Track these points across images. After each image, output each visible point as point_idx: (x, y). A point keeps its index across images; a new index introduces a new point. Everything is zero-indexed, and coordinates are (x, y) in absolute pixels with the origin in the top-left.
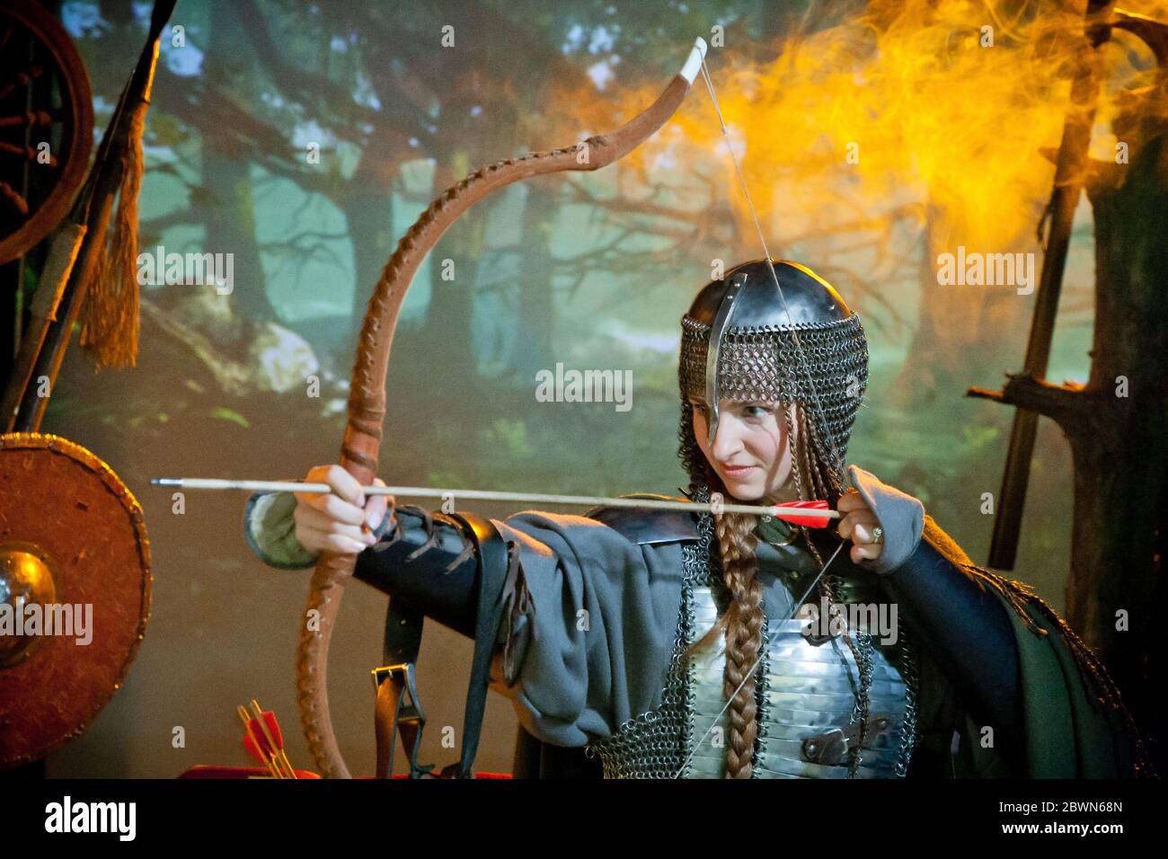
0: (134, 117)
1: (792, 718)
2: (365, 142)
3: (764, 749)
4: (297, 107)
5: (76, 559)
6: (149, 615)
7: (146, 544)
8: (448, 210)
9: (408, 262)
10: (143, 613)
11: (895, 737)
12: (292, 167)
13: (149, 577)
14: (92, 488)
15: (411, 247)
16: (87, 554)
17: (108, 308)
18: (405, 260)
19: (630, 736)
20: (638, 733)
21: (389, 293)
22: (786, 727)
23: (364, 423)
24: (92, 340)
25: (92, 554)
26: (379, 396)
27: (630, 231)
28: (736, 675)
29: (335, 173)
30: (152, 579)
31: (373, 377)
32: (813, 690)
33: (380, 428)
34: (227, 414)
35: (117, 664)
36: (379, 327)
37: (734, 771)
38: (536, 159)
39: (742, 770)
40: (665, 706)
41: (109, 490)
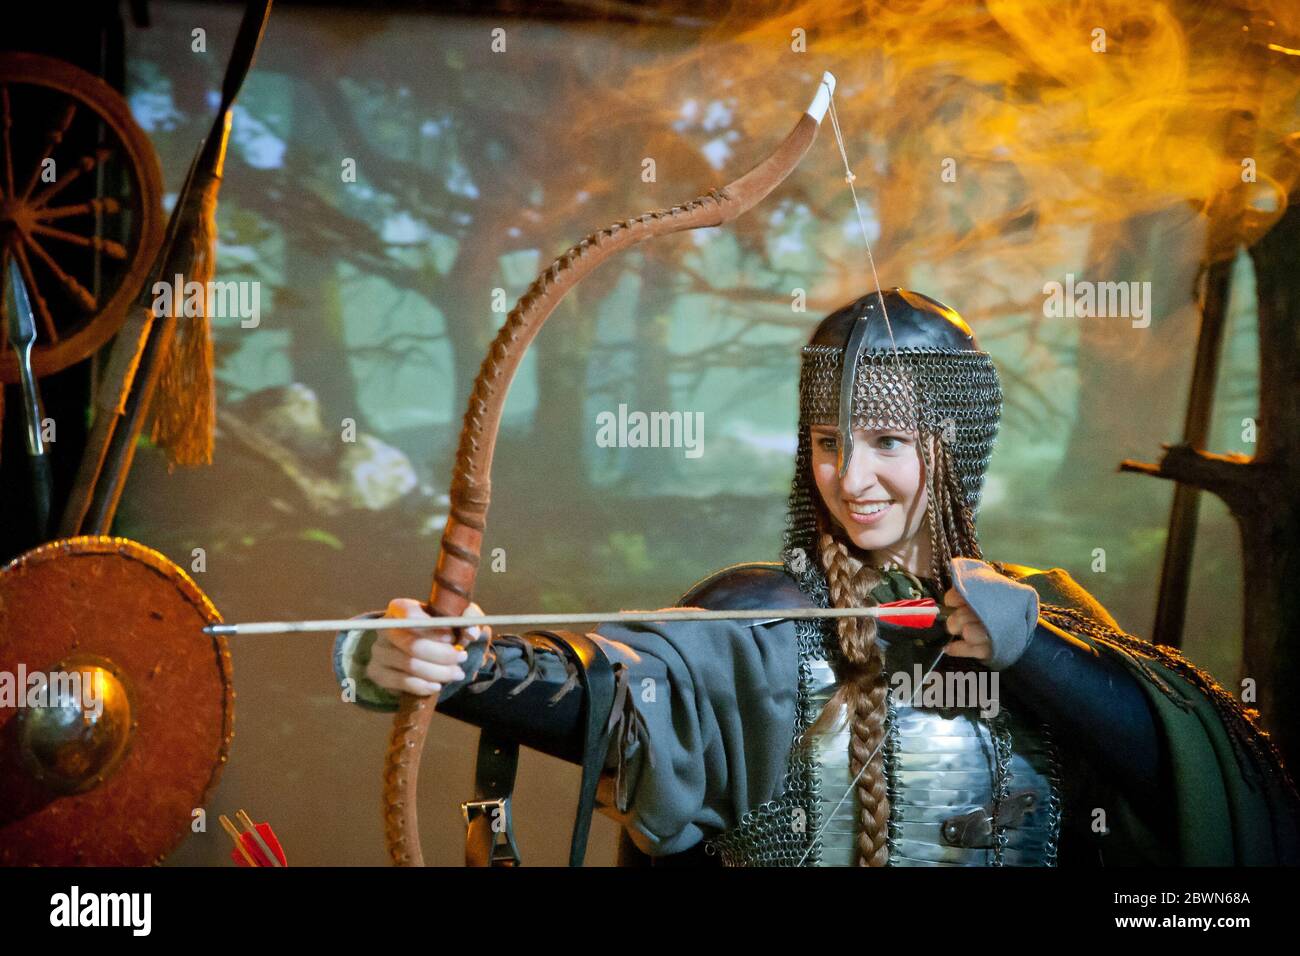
0: (205, 194)
1: (928, 799)
2: (462, 233)
3: (900, 836)
4: (386, 199)
5: (151, 675)
6: (232, 735)
7: (226, 657)
8: (559, 280)
9: (516, 338)
10: (224, 734)
11: (1042, 813)
12: (382, 264)
13: (231, 693)
14: (166, 596)
15: (520, 323)
16: (163, 668)
17: (181, 403)
18: (514, 337)
19: (752, 828)
20: (761, 824)
21: (497, 373)
22: (922, 809)
23: (466, 514)
24: (164, 435)
25: (169, 668)
26: (484, 485)
27: (755, 322)
28: (862, 751)
29: (430, 270)
30: (234, 695)
31: (477, 464)
32: (949, 767)
33: (484, 521)
34: (319, 536)
35: (198, 788)
36: (485, 410)
37: (869, 856)
38: (654, 219)
39: (877, 855)
40: (789, 794)
41: (186, 599)
